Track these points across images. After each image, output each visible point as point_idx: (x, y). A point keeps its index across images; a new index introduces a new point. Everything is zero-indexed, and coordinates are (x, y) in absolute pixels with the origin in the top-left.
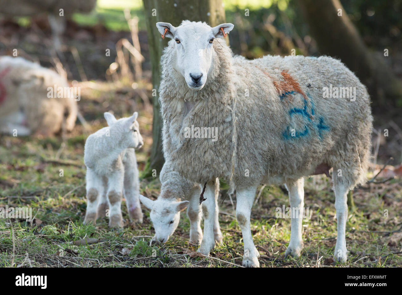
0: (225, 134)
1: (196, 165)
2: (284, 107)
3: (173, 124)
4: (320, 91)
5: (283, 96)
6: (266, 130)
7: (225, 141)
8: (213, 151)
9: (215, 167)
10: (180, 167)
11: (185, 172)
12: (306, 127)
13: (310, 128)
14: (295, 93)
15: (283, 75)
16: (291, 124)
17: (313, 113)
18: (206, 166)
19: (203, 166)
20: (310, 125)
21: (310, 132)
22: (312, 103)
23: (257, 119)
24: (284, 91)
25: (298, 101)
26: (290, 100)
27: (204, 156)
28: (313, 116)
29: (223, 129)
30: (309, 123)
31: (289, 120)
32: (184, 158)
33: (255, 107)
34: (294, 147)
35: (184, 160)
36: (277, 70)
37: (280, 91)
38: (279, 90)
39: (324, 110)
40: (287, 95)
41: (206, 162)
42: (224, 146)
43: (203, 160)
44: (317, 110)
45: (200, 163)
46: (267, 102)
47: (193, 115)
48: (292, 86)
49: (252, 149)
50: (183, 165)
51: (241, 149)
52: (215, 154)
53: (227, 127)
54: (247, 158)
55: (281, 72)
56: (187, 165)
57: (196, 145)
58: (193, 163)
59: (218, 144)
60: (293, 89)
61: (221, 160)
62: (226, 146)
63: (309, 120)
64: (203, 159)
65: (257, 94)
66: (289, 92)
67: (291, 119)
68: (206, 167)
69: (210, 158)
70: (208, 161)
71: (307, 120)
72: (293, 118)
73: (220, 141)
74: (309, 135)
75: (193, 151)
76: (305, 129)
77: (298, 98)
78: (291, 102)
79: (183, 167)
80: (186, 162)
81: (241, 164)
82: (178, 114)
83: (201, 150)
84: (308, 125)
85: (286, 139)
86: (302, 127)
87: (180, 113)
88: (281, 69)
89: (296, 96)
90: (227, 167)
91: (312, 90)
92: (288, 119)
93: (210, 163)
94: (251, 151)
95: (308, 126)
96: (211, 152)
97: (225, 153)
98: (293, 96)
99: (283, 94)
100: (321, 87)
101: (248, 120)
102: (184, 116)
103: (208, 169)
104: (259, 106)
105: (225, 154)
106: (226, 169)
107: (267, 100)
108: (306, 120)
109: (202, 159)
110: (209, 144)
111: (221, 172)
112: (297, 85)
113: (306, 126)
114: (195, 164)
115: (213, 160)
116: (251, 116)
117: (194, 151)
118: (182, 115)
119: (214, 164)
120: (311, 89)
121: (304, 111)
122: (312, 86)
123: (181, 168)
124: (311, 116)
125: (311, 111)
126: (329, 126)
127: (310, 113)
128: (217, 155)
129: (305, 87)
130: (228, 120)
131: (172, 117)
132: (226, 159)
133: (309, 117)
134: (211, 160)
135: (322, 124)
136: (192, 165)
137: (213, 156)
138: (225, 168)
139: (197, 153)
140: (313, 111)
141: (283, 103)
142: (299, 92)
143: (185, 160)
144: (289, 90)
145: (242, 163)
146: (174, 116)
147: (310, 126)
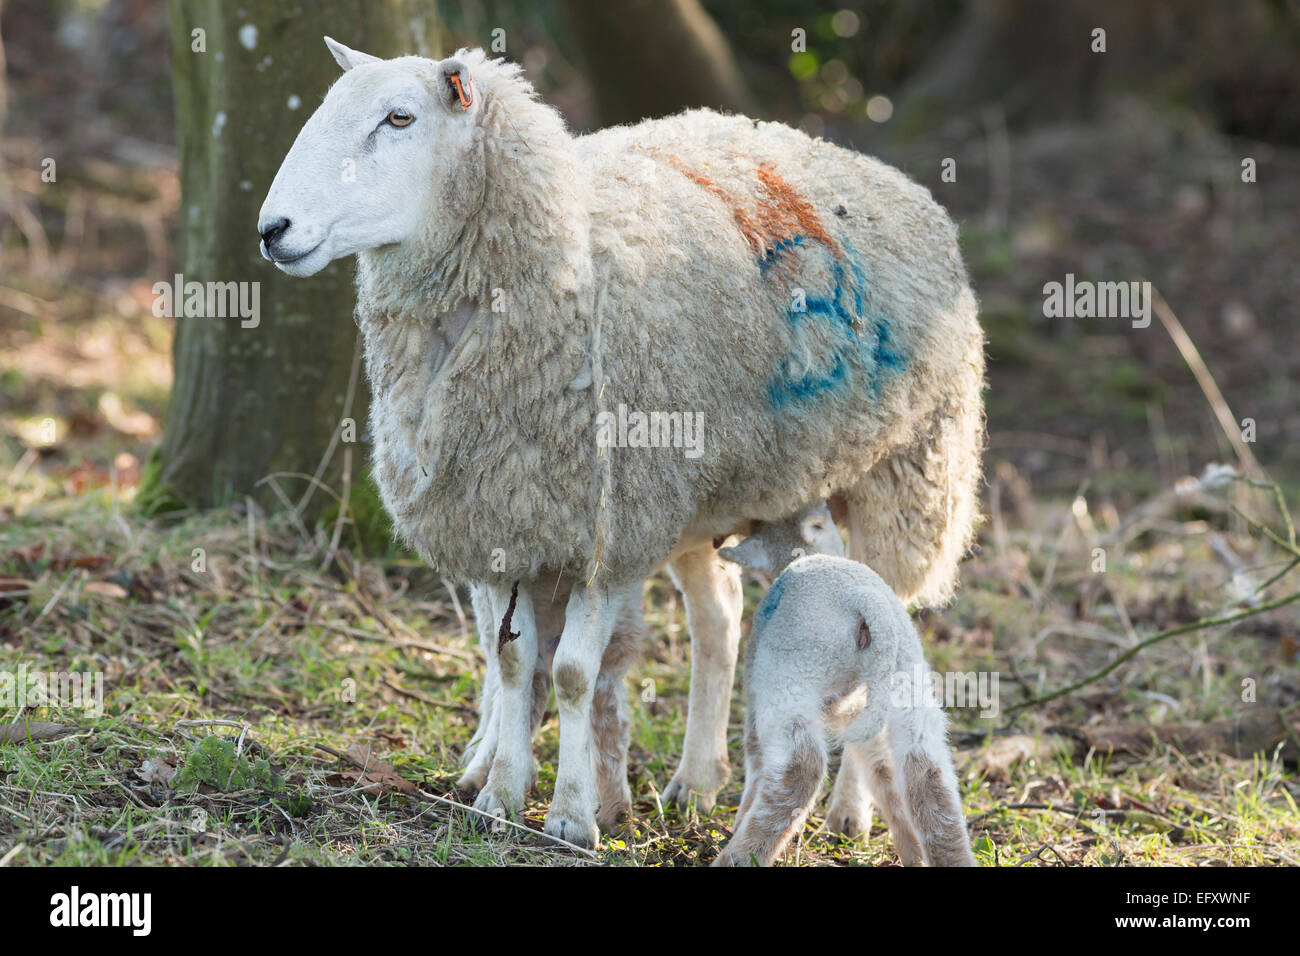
0: (573, 427)
1: (485, 535)
2: (773, 297)
3: (395, 398)
4: (874, 227)
5: (769, 261)
6: (720, 397)
7: (576, 448)
8: (538, 485)
9: (548, 535)
10: (432, 539)
11: (451, 556)
12: (837, 358)
13: (850, 360)
14: (806, 242)
15: (764, 177)
16: (795, 351)
17: (859, 309)
18: (517, 535)
19: (506, 535)
20: (853, 352)
21: (849, 374)
22: (856, 270)
23: (690, 365)
24: (771, 238)
25: (817, 271)
26: (793, 269)
27: (509, 502)
28: (863, 321)
29: (568, 412)
30: (848, 343)
31: (789, 341)
32: (444, 511)
33: (686, 327)
34: (803, 429)
35: (443, 518)
36: (742, 164)
37: (761, 241)
38: (755, 241)
39: (894, 292)
40: (781, 252)
41: (517, 523)
42: (574, 467)
43: (506, 518)
44: (873, 295)
45: (497, 528)
46: (724, 299)
47: (453, 379)
48: (794, 219)
49: (668, 468)
50: (442, 535)
51: (634, 472)
52: (548, 495)
53: (579, 405)
54: (651, 500)
55: (758, 168)
56: (454, 533)
57: (480, 471)
58: (472, 528)
59: (552, 459)
60: (799, 228)
61: (566, 511)
62: (579, 467)
63: (849, 335)
64: (507, 514)
65: (688, 280)
66: (788, 243)
67: (793, 335)
68: (515, 540)
69: (527, 509)
70: (523, 520)
71: (843, 335)
72: (800, 330)
73: (560, 451)
74: (846, 384)
75: (471, 490)
76: (835, 366)
77: (815, 258)
78: (797, 277)
79: (441, 539)
80: (451, 524)
81: (631, 520)
82: (410, 364)
83: (500, 485)
84: (845, 351)
85: (779, 406)
86: (827, 359)
87: (418, 362)
88: (755, 158)
89: (809, 251)
90: (590, 532)
91: (853, 225)
92: (785, 336)
93: (529, 524)
94: (666, 477)
95: (845, 355)
96: (533, 487)
97: (577, 487)
98: (799, 250)
99: (769, 252)
100: (876, 216)
101: (654, 375)
102: (432, 368)
103: (521, 545)
104: (698, 322)
105: (582, 493)
106: (587, 537)
107: (723, 293)
108: (839, 334)
109: (502, 516)
110: (526, 465)
111: (571, 550)
112: (808, 211)
113: (840, 355)
114: (481, 531)
115: (538, 516)
116: (665, 360)
117: (474, 490)
118: (425, 367)
119: (543, 526)
120: (849, 221)
121: (836, 302)
122: (849, 213)
123: (437, 543)
124: (856, 321)
125: (854, 303)
126: (904, 353)
127: (851, 310)
128: (554, 498)
129: (831, 214)
130: (581, 383)
131: (393, 375)
132: (586, 507)
133: (849, 323)
134: (533, 515)
135: (886, 345)
136: (471, 535)
137: (539, 502)
138: (583, 534)
139: (484, 495)
140: (860, 299)
141: (770, 281)
142: (820, 237)
143: (447, 518)
144: (787, 234)
145: (634, 518)
146: (398, 372)
147: (850, 355)
